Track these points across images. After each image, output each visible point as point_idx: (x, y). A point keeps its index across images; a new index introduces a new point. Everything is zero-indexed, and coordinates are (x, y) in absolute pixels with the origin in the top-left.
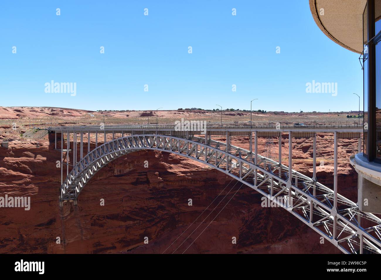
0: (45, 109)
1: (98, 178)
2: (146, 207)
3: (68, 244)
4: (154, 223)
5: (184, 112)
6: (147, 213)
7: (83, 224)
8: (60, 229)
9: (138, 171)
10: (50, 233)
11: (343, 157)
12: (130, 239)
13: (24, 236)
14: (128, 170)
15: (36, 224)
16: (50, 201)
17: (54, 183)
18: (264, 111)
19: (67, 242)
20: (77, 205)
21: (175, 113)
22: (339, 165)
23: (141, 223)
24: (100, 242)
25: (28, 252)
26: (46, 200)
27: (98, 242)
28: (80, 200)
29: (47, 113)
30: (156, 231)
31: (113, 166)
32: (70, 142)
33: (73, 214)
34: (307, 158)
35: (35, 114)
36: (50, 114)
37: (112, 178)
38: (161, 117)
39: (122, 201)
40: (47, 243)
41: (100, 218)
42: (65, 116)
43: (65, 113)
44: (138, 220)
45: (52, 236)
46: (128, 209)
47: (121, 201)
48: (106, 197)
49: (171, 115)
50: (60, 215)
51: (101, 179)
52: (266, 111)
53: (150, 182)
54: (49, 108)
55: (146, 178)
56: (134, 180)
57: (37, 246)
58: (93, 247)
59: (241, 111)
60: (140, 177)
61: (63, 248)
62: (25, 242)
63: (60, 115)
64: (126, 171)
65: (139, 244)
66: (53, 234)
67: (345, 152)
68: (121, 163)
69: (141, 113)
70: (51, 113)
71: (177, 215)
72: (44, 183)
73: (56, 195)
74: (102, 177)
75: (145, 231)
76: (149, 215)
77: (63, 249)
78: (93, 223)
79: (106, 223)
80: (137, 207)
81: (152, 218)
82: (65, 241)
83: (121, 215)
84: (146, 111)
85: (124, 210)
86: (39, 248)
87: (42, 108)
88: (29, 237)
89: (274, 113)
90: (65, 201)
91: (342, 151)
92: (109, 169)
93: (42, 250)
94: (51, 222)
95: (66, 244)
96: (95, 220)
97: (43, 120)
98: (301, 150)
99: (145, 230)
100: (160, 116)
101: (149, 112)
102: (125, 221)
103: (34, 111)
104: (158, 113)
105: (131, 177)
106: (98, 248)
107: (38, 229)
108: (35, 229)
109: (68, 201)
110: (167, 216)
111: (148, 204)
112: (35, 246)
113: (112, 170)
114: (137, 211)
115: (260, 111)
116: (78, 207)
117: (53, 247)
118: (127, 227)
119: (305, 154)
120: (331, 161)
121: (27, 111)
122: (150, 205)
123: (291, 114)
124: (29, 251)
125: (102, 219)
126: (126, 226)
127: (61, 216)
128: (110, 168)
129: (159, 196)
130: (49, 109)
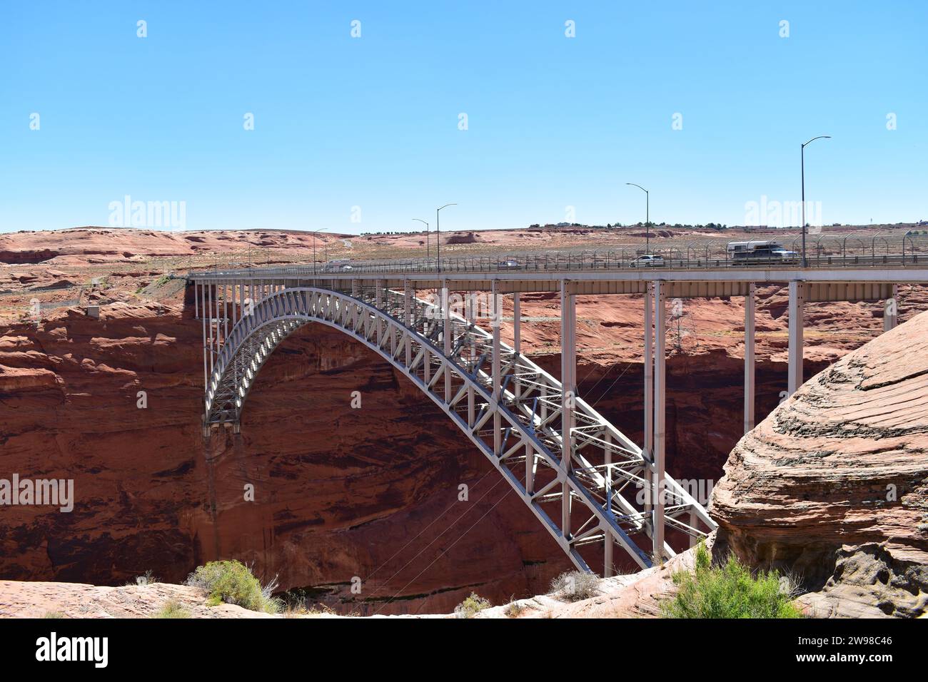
0: (248, 234)
1: (286, 377)
2: (391, 437)
3: (221, 513)
4: (409, 472)
5: (541, 232)
6: (393, 450)
7: (254, 472)
8: (204, 482)
9: (373, 362)
10: (184, 491)
11: (863, 327)
12: (356, 504)
13: (130, 494)
14: (351, 360)
15: (155, 472)
16: (182, 426)
17: (192, 388)
18: (722, 226)
19: (221, 509)
20: (239, 433)
21: (521, 235)
22: (848, 344)
23: (379, 472)
24: (288, 510)
25: (139, 527)
26: (174, 423)
27: (284, 510)
28: (246, 424)
29: (252, 243)
30: (414, 489)
31: (318, 351)
32: (228, 303)
33: (231, 452)
34: (778, 330)
35: (228, 244)
36: (257, 245)
37: (316, 376)
38: (491, 245)
39: (338, 425)
40: (177, 509)
41: (289, 461)
42: (287, 246)
43: (292, 239)
44: (373, 464)
45: (187, 496)
46: (351, 442)
47: (335, 424)
48: (302, 418)
49: (513, 239)
50: (203, 453)
51: (291, 380)
52: (725, 226)
53: (399, 385)
54: (257, 231)
55: (391, 377)
56: (365, 382)
57: (156, 517)
58: (275, 520)
59: (669, 226)
60: (377, 374)
61: (211, 521)
62: (133, 507)
63: (278, 246)
64: (346, 363)
65: (375, 516)
66: (190, 493)
67: (869, 314)
68: (334, 345)
69: (449, 236)
70: (261, 241)
71: (462, 455)
72: (172, 388)
73: (196, 412)
74: (295, 376)
75: (388, 489)
76: (398, 454)
77: (211, 523)
78: (275, 470)
79: (300, 471)
80: (371, 437)
81: (404, 461)
82: (215, 506)
83: (335, 454)
84: (460, 233)
85: (342, 445)
86: (162, 520)
87: (242, 232)
88: (142, 498)
89: (743, 230)
90: (214, 426)
91: (863, 312)
92: (308, 358)
93: (167, 524)
94: (186, 468)
95: (217, 513)
96: (278, 464)
97: (239, 257)
98: (767, 313)
99: (388, 485)
100: (490, 242)
101: (465, 235)
102: (345, 467)
103: (227, 238)
104: (483, 236)
105: (357, 376)
106: (286, 521)
107: (159, 481)
108: (152, 481)
109: (221, 425)
110: (438, 456)
111: (396, 432)
112: (152, 517)
113: (316, 360)
114: (371, 446)
115: (712, 225)
116: (243, 437)
117: (191, 518)
118: (349, 481)
119: (777, 320)
120: (829, 335)
121: (211, 240)
122: (399, 433)
123: (784, 230)
124: (141, 526)
125: (293, 463)
126: (347, 476)
127: (207, 456)
128: (312, 355)
129: (421, 415)
130: (258, 233)
